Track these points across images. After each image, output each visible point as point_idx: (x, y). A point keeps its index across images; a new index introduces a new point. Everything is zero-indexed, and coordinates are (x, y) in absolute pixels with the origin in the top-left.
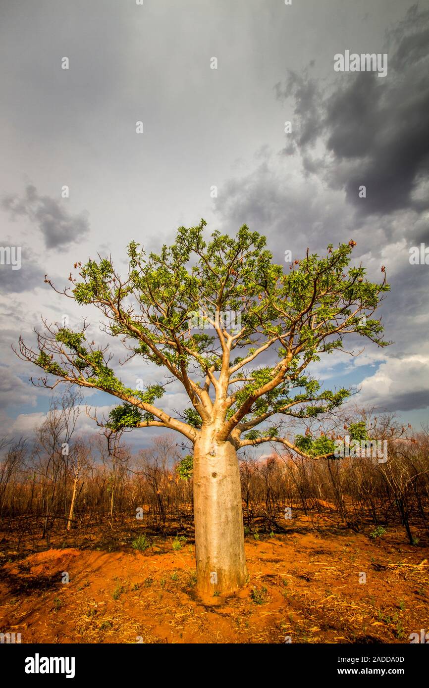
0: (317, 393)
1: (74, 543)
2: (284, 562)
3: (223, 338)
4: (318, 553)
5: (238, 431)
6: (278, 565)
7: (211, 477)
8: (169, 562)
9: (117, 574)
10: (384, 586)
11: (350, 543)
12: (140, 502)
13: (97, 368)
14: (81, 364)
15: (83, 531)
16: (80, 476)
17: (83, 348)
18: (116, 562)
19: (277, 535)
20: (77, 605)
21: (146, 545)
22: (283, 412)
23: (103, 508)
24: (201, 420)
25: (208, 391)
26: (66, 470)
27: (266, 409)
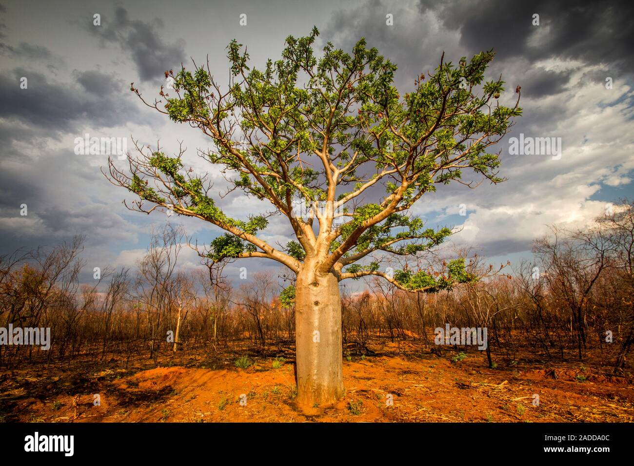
0: (420, 231)
1: (181, 362)
2: (375, 380)
3: (329, 171)
4: (405, 372)
5: (341, 264)
6: (370, 382)
7: (313, 305)
8: (270, 378)
9: (222, 388)
10: (470, 401)
11: (434, 365)
12: (241, 330)
13: (196, 197)
14: (179, 193)
15: (189, 353)
16: (184, 305)
17: (180, 175)
18: (221, 379)
19: (368, 358)
20: (184, 415)
21: (248, 364)
22: (384, 249)
23: (207, 333)
24: (304, 253)
25: (311, 225)
26: (170, 298)
27: (368, 246)
